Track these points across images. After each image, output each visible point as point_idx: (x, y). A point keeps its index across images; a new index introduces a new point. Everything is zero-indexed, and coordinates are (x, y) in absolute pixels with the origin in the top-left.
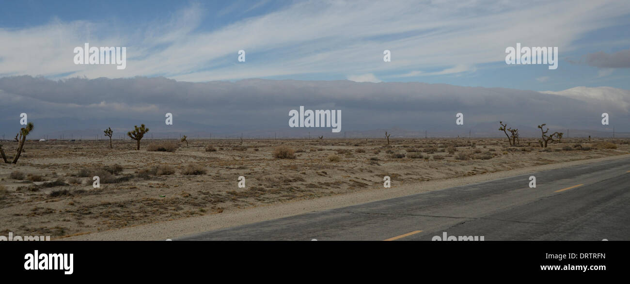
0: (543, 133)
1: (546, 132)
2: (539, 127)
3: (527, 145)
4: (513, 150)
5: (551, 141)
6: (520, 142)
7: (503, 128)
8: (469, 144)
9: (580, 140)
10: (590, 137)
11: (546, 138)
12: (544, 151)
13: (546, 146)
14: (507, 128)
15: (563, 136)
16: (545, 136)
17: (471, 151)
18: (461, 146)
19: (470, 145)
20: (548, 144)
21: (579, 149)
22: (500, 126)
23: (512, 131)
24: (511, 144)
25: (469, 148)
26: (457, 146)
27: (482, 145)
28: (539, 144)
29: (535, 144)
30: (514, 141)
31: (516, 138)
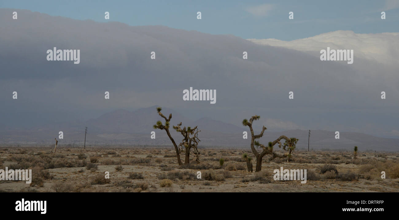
0: (254, 137)
1: (261, 135)
2: (245, 122)
3: (217, 164)
4: (185, 177)
5: (271, 156)
6: (202, 157)
7: (164, 124)
8: (81, 161)
9: (335, 156)
10: (356, 149)
11: (260, 150)
12: (253, 180)
13: (259, 168)
14: (172, 123)
15: (298, 145)
16: (257, 144)
17: (86, 179)
18: (62, 166)
19: (84, 165)
20: (263, 165)
21: (332, 178)
22: (156, 118)
23: (184, 132)
24: (180, 162)
25: (81, 172)
26: (52, 167)
27: (113, 163)
28: (244, 165)
29: (235, 164)
30: (188, 155)
31: (192, 149)
